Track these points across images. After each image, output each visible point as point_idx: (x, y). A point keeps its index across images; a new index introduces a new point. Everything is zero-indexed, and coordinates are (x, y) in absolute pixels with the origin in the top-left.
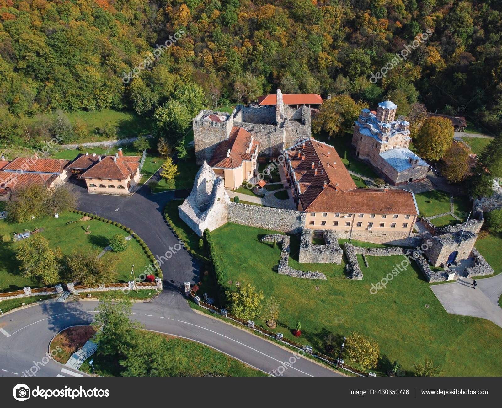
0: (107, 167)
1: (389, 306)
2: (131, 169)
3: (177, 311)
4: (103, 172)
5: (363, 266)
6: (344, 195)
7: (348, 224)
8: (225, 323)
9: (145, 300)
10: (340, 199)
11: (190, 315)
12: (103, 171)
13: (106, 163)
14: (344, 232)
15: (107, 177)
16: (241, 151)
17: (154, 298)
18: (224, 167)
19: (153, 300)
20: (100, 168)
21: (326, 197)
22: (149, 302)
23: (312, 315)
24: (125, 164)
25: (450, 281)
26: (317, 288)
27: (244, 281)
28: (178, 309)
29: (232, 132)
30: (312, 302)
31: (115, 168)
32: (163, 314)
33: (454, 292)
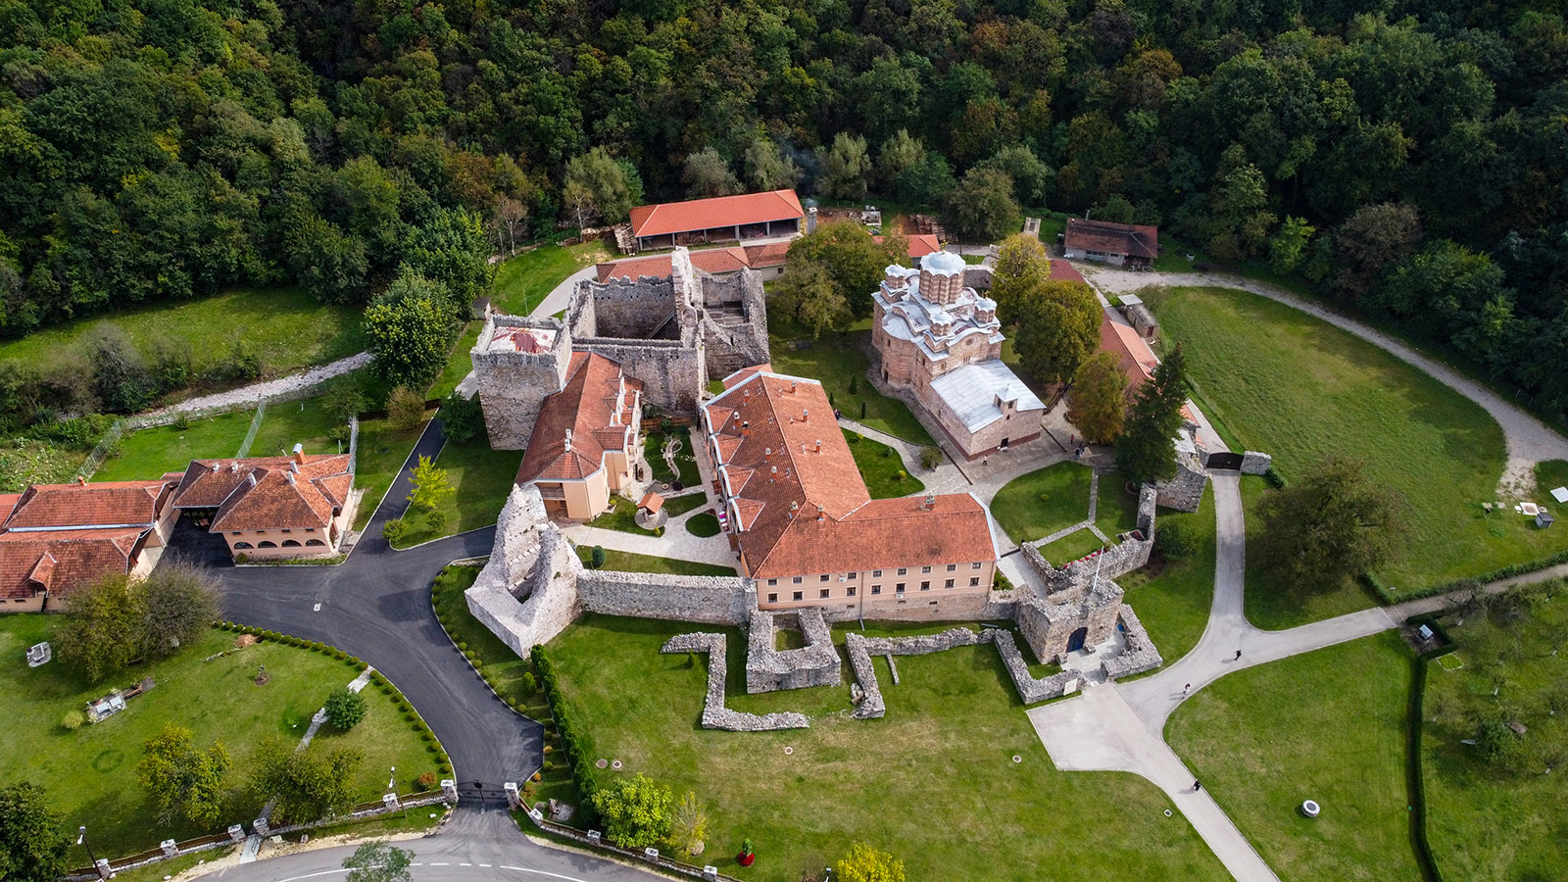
0: (274, 500)
1: (938, 772)
2: (335, 497)
3: (495, 847)
4: (266, 515)
5: (887, 684)
6: (838, 530)
7: (851, 591)
8: (600, 857)
9: (425, 831)
10: (828, 539)
11: (524, 851)
12: (265, 510)
13: (270, 490)
14: (844, 608)
15: (278, 525)
16: (598, 424)
17: (443, 824)
18: (561, 479)
19: (443, 829)
20: (256, 503)
21: (799, 539)
22: (434, 836)
23: (776, 814)
24: (317, 483)
25: (1070, 695)
26: (789, 751)
27: (632, 755)
28: (498, 840)
29: (571, 368)
30: (777, 786)
31: (294, 501)
32: (467, 855)
33: (1075, 720)
